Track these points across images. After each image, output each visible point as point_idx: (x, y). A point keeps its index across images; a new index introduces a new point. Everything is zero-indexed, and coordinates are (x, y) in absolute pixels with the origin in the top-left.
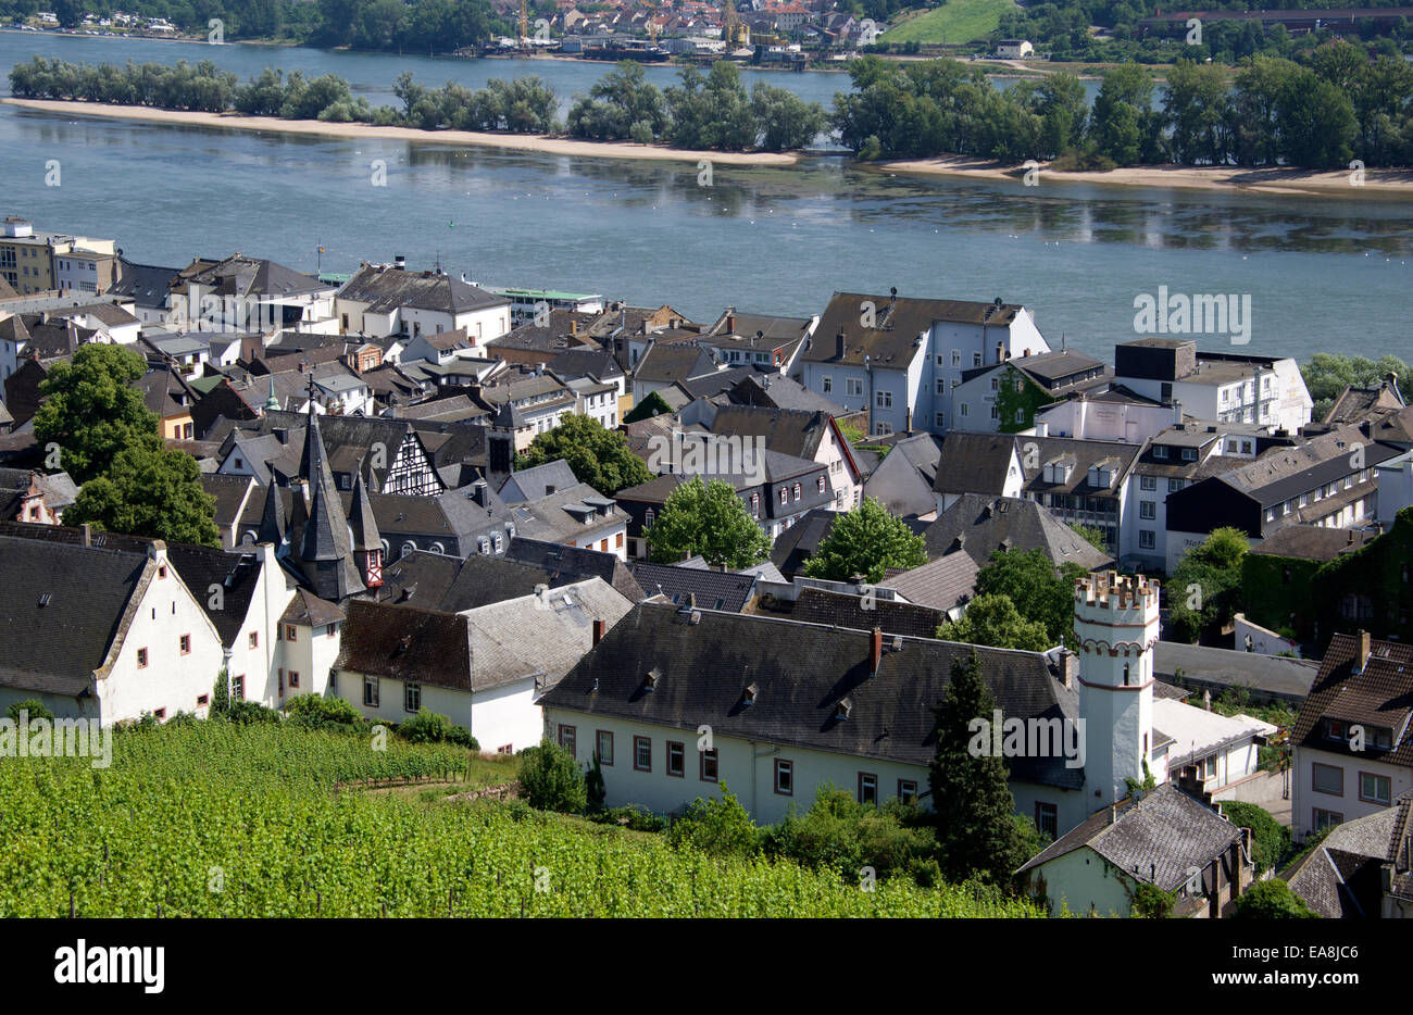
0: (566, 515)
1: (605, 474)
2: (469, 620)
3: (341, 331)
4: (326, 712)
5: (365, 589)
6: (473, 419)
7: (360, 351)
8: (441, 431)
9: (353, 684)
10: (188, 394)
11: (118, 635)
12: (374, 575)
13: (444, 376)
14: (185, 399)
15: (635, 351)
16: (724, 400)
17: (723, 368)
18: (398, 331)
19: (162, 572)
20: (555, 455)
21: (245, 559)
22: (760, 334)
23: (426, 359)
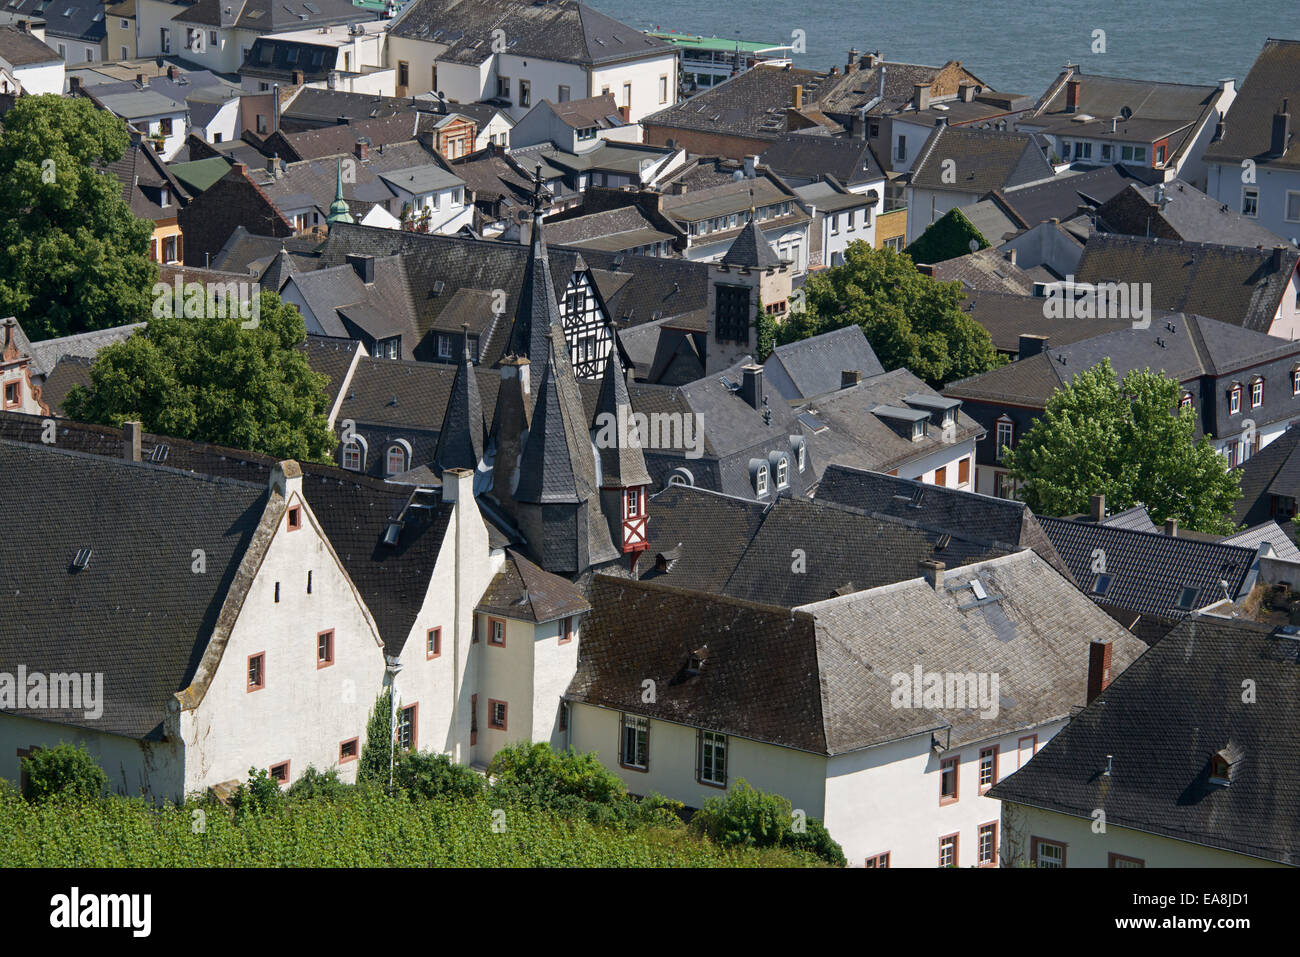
0: (880, 424)
1: (925, 352)
2: (817, 623)
3: (397, 91)
4: (561, 779)
5: (618, 556)
6: (647, 248)
7: (443, 124)
8: (613, 267)
9: (601, 729)
10: (170, 187)
11: (217, 631)
12: (634, 531)
13: (584, 173)
14: (164, 196)
15: (902, 139)
16: (1083, 227)
17: (1061, 170)
18: (492, 94)
19: (294, 519)
20: (838, 318)
21: (421, 497)
22: (1127, 112)
23: (553, 143)
